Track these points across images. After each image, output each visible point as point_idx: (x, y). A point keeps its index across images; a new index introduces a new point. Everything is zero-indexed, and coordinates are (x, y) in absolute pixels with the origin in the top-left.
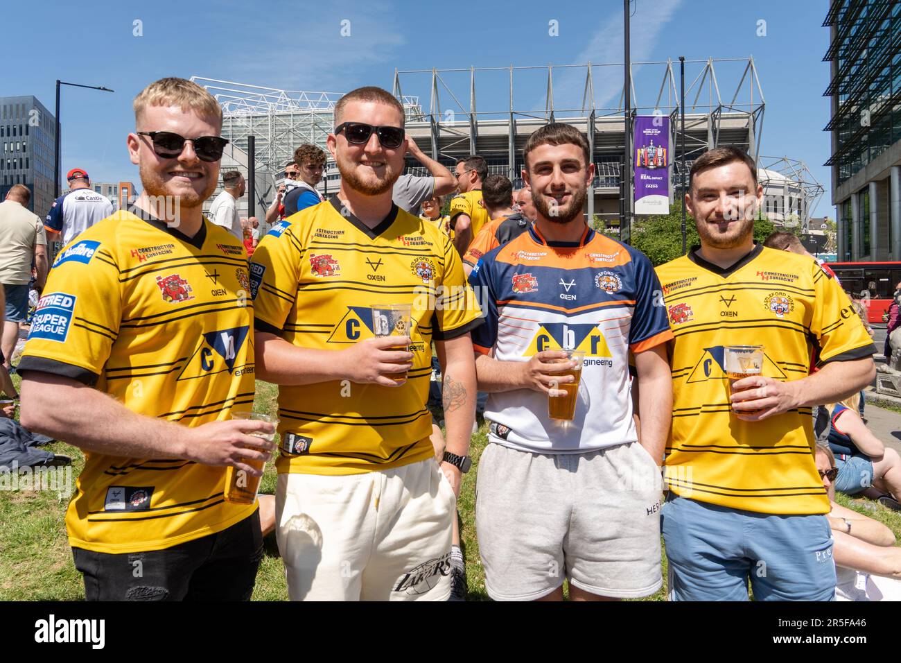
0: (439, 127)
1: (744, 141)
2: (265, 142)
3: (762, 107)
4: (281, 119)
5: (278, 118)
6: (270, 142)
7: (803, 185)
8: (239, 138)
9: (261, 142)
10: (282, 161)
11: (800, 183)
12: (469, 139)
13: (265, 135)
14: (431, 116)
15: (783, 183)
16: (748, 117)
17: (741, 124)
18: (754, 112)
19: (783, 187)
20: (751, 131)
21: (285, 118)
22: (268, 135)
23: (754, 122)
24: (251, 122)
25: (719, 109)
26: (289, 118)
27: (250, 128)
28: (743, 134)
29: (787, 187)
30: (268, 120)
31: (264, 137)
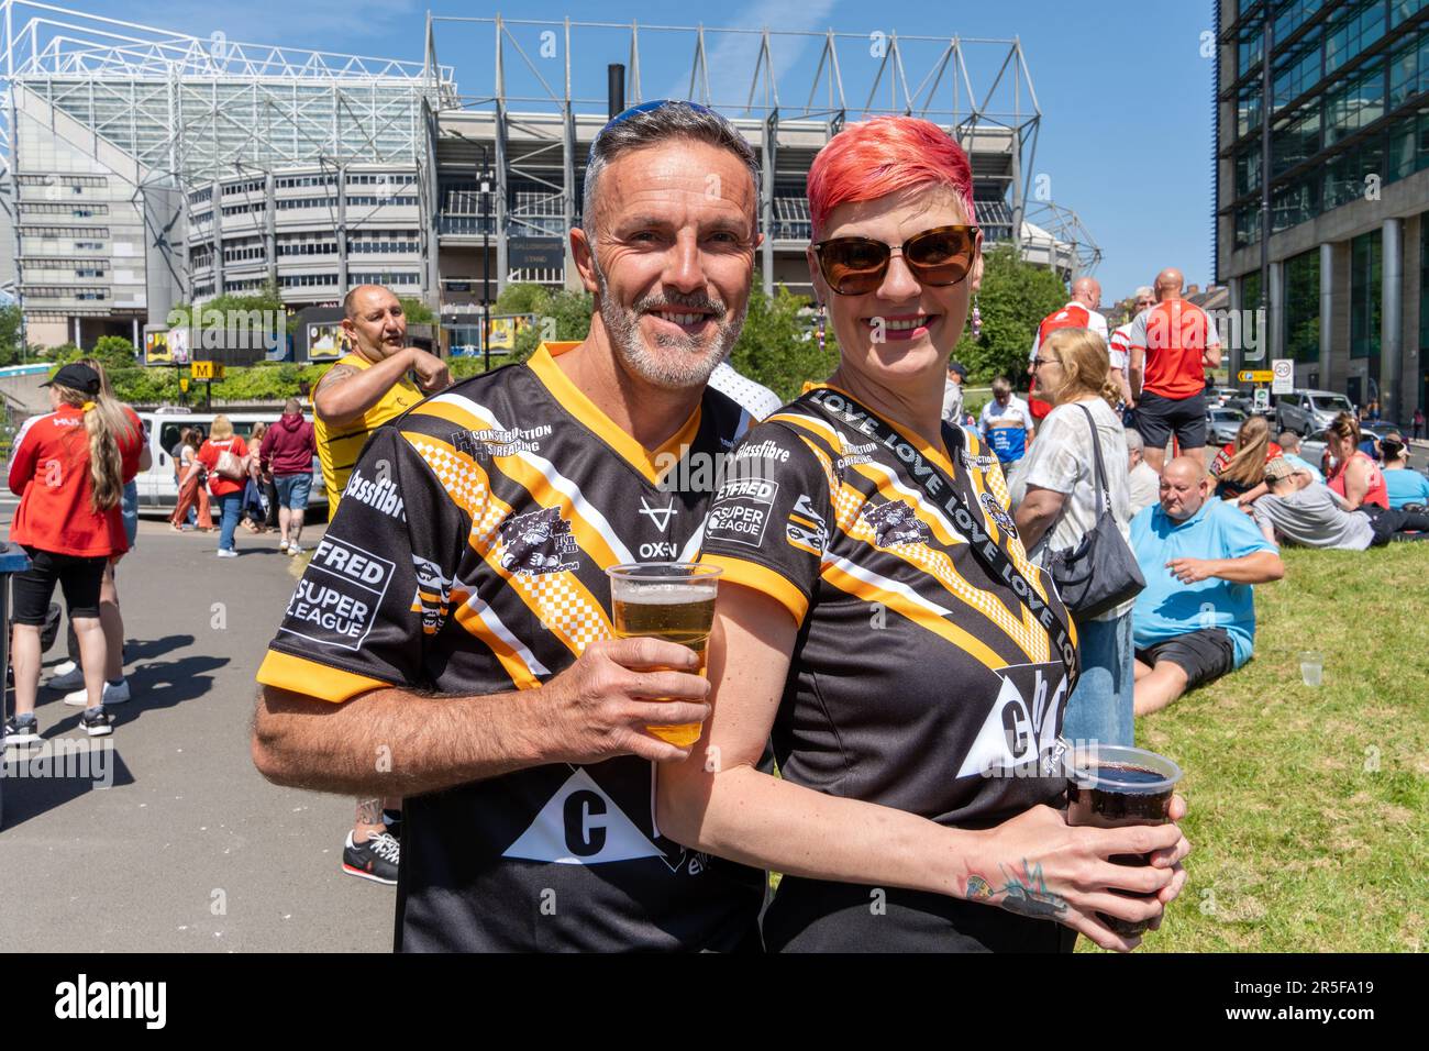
0: (508, 122)
1: (1003, 173)
2: (161, 133)
3: (1036, 120)
4: (191, 90)
5: (186, 89)
6: (172, 135)
7: (1078, 247)
8: (109, 122)
9: (155, 133)
10: (197, 170)
11: (1074, 244)
12: (562, 147)
13: (162, 119)
14: (497, 100)
15: (1048, 242)
16: (1011, 136)
17: (1000, 146)
18: (1020, 129)
19: (1048, 250)
20: (1016, 158)
21: (200, 90)
22: (167, 119)
23: (1021, 144)
24: (132, 93)
25: (973, 119)
26: (208, 90)
27: (132, 104)
28: (1003, 162)
29: (1053, 250)
30: (166, 92)
31: (160, 123)
